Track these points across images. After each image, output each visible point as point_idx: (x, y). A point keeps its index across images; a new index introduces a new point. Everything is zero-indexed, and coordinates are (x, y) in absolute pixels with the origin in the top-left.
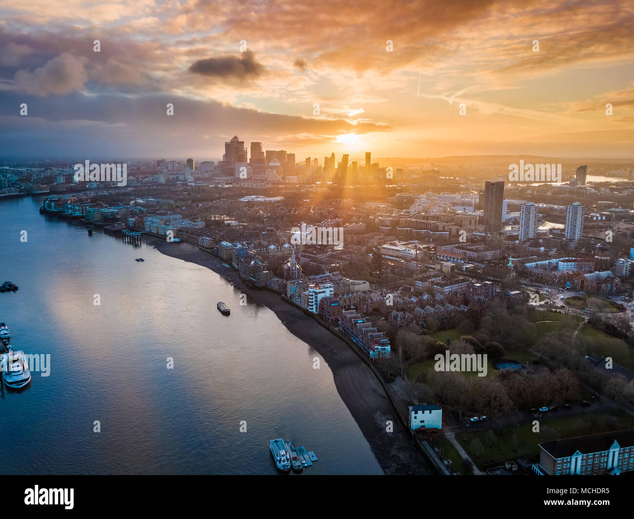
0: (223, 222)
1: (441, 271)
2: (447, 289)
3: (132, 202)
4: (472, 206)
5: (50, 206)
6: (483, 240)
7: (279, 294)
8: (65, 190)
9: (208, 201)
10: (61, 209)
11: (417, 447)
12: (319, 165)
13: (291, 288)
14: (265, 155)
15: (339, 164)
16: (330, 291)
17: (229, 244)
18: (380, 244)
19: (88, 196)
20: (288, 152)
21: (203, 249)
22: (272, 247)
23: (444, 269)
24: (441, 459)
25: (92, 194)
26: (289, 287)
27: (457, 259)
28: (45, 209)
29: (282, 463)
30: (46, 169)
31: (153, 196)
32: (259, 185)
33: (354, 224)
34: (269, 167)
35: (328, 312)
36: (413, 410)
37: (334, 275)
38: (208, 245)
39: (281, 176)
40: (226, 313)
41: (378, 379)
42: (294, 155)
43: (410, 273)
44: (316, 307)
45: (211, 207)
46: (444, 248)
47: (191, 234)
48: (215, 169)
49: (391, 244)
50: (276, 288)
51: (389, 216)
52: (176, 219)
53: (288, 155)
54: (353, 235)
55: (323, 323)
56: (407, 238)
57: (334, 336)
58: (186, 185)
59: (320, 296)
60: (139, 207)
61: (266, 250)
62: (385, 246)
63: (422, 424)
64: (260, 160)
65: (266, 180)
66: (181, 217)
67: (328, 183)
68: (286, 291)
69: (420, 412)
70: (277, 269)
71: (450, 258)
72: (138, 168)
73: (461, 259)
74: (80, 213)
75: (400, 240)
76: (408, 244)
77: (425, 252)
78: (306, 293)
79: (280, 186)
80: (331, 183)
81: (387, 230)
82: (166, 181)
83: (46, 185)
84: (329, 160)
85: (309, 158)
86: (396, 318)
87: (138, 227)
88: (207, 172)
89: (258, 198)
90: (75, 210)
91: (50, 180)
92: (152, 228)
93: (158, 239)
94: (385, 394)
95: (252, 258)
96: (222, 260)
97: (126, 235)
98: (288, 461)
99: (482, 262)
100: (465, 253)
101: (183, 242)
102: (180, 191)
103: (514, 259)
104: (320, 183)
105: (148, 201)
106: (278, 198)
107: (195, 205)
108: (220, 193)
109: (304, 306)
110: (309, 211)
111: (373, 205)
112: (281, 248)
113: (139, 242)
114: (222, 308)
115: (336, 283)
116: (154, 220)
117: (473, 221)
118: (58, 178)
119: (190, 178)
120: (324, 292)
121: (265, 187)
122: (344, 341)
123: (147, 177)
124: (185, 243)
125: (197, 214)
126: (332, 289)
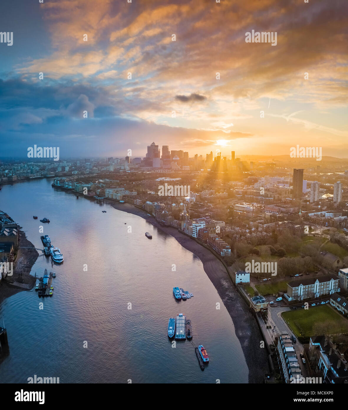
0: (147, 192)
1: (265, 217)
2: (265, 225)
3: (97, 182)
4: (288, 184)
5: (57, 183)
6: (291, 202)
7: (177, 229)
8: (62, 175)
9: (138, 181)
10: (62, 185)
11: (238, 291)
12: (203, 159)
13: (184, 225)
14: (170, 153)
15: (215, 159)
16: (204, 225)
17: (150, 203)
18: (235, 204)
19: (74, 178)
20: (184, 151)
21: (136, 206)
22: (174, 205)
23: (266, 217)
24: (247, 294)
25: (76, 177)
26: (182, 224)
27: (275, 212)
28: (54, 184)
29: (178, 296)
30: (51, 164)
31: (108, 178)
32: (167, 171)
33: (221, 193)
34: (173, 160)
35: (202, 236)
36: (237, 274)
37: (206, 218)
38: (139, 204)
39: (180, 166)
40: (150, 238)
41: (224, 265)
42: (188, 153)
43: (248, 218)
44: (196, 234)
45: (140, 184)
46: (269, 206)
47: (130, 198)
48: (141, 162)
49: (241, 204)
50: (176, 226)
51: (242, 189)
52: (121, 191)
53: (184, 153)
54: (220, 199)
55: (199, 242)
56: (251, 201)
57: (205, 248)
58: (126, 172)
59: (198, 228)
60: (101, 184)
61: (171, 206)
62: (237, 205)
63: (241, 281)
64: (168, 156)
65: (171, 168)
66: (124, 189)
67: (208, 170)
68: (181, 227)
69: (240, 275)
70: (176, 216)
71: (271, 211)
72: (98, 163)
73: (277, 212)
74: (72, 187)
75: (246, 202)
76: (250, 204)
77: (258, 208)
78: (191, 227)
79: (179, 172)
80: (210, 170)
81: (240, 197)
82: (114, 170)
83: (53, 172)
84: (209, 156)
85: (197, 155)
86: (235, 238)
87: (102, 194)
88: (137, 164)
89: (166, 179)
90: (69, 185)
91: (54, 169)
92: (109, 195)
93: (112, 201)
94: (226, 272)
95: (163, 209)
96: (147, 212)
97: (95, 199)
98: (180, 295)
99: (287, 213)
100: (280, 209)
101: (126, 203)
102: (122, 175)
103: (304, 212)
104: (203, 170)
105: (105, 181)
106: (178, 179)
107: (131, 183)
108: (144, 176)
109: (190, 234)
110: (195, 186)
111: (233, 183)
112: (179, 206)
113: (103, 203)
114: (148, 235)
115: (207, 222)
116: (110, 191)
117: (287, 192)
118: (58, 168)
119: (127, 168)
120: (200, 226)
121: (170, 173)
122: (210, 250)
123: (103, 168)
124: (127, 203)
125: (132, 188)
126: (205, 224)
